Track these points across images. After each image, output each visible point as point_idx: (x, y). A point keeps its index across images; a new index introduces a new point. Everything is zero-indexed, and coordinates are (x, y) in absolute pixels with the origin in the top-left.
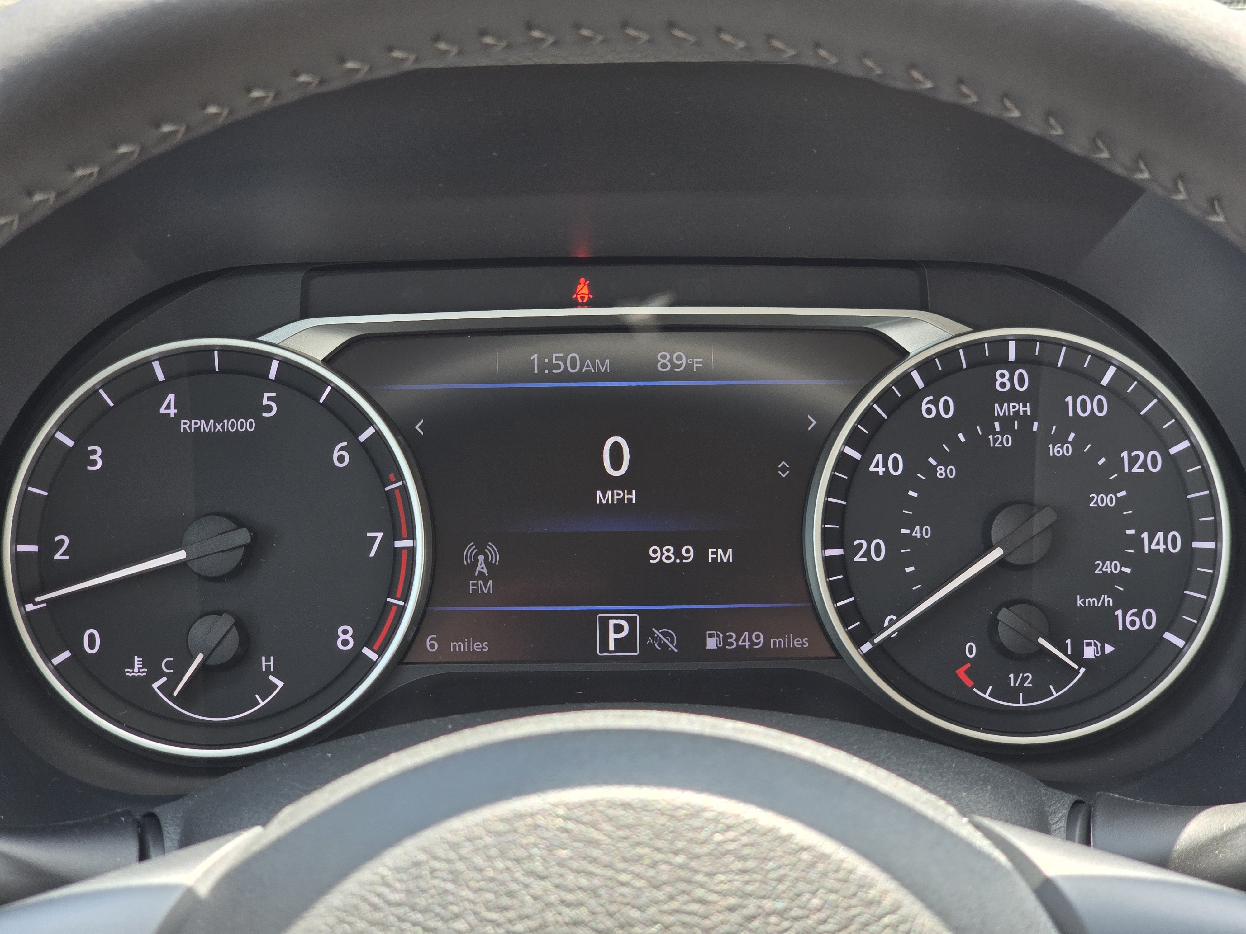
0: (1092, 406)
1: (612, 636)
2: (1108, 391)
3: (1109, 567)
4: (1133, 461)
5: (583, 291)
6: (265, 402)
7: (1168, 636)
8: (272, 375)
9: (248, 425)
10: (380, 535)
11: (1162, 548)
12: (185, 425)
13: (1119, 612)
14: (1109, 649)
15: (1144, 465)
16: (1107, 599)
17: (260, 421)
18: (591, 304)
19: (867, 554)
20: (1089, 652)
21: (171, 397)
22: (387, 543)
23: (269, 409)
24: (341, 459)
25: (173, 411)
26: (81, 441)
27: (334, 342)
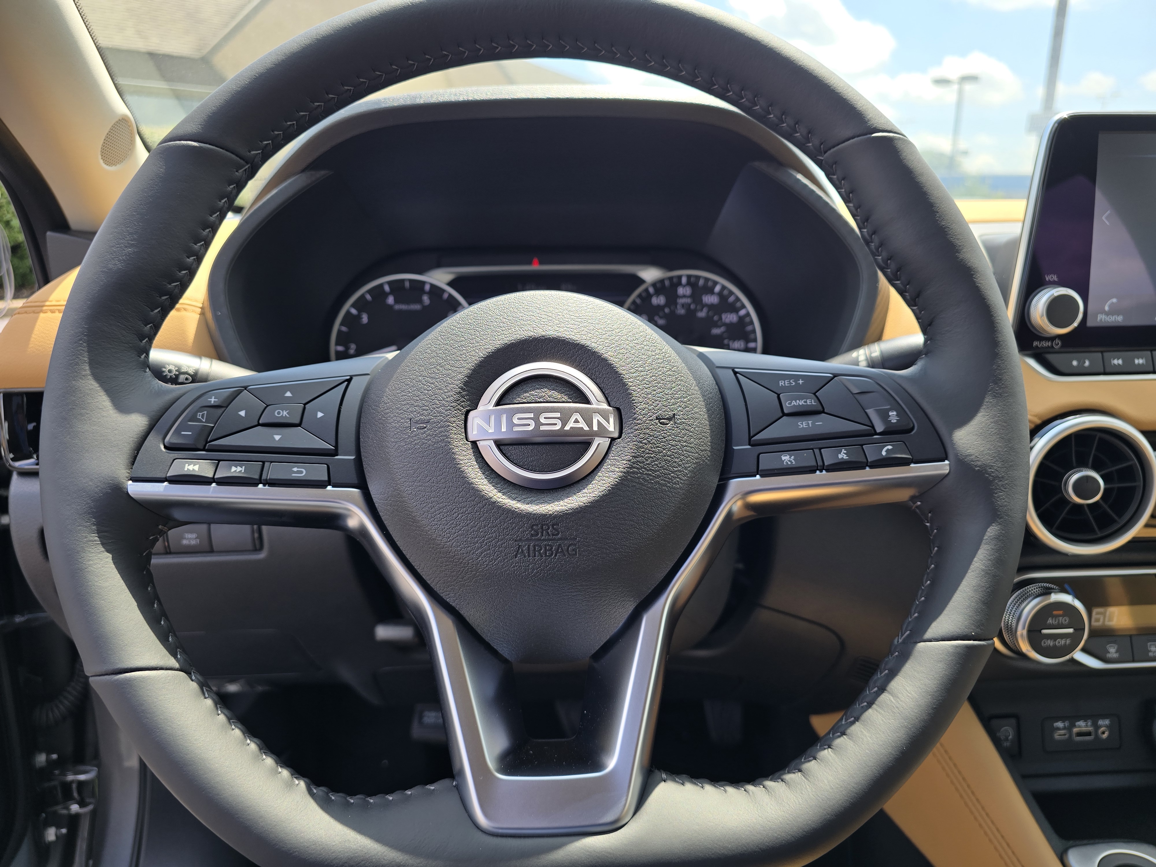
0: (712, 299)
2: (718, 293)
4: (727, 318)
5: (536, 260)
6: (424, 299)
8: (427, 289)
12: (396, 307)
15: (730, 319)
21: (391, 297)
23: (426, 301)
25: (392, 302)
26: (359, 311)
27: (450, 277)
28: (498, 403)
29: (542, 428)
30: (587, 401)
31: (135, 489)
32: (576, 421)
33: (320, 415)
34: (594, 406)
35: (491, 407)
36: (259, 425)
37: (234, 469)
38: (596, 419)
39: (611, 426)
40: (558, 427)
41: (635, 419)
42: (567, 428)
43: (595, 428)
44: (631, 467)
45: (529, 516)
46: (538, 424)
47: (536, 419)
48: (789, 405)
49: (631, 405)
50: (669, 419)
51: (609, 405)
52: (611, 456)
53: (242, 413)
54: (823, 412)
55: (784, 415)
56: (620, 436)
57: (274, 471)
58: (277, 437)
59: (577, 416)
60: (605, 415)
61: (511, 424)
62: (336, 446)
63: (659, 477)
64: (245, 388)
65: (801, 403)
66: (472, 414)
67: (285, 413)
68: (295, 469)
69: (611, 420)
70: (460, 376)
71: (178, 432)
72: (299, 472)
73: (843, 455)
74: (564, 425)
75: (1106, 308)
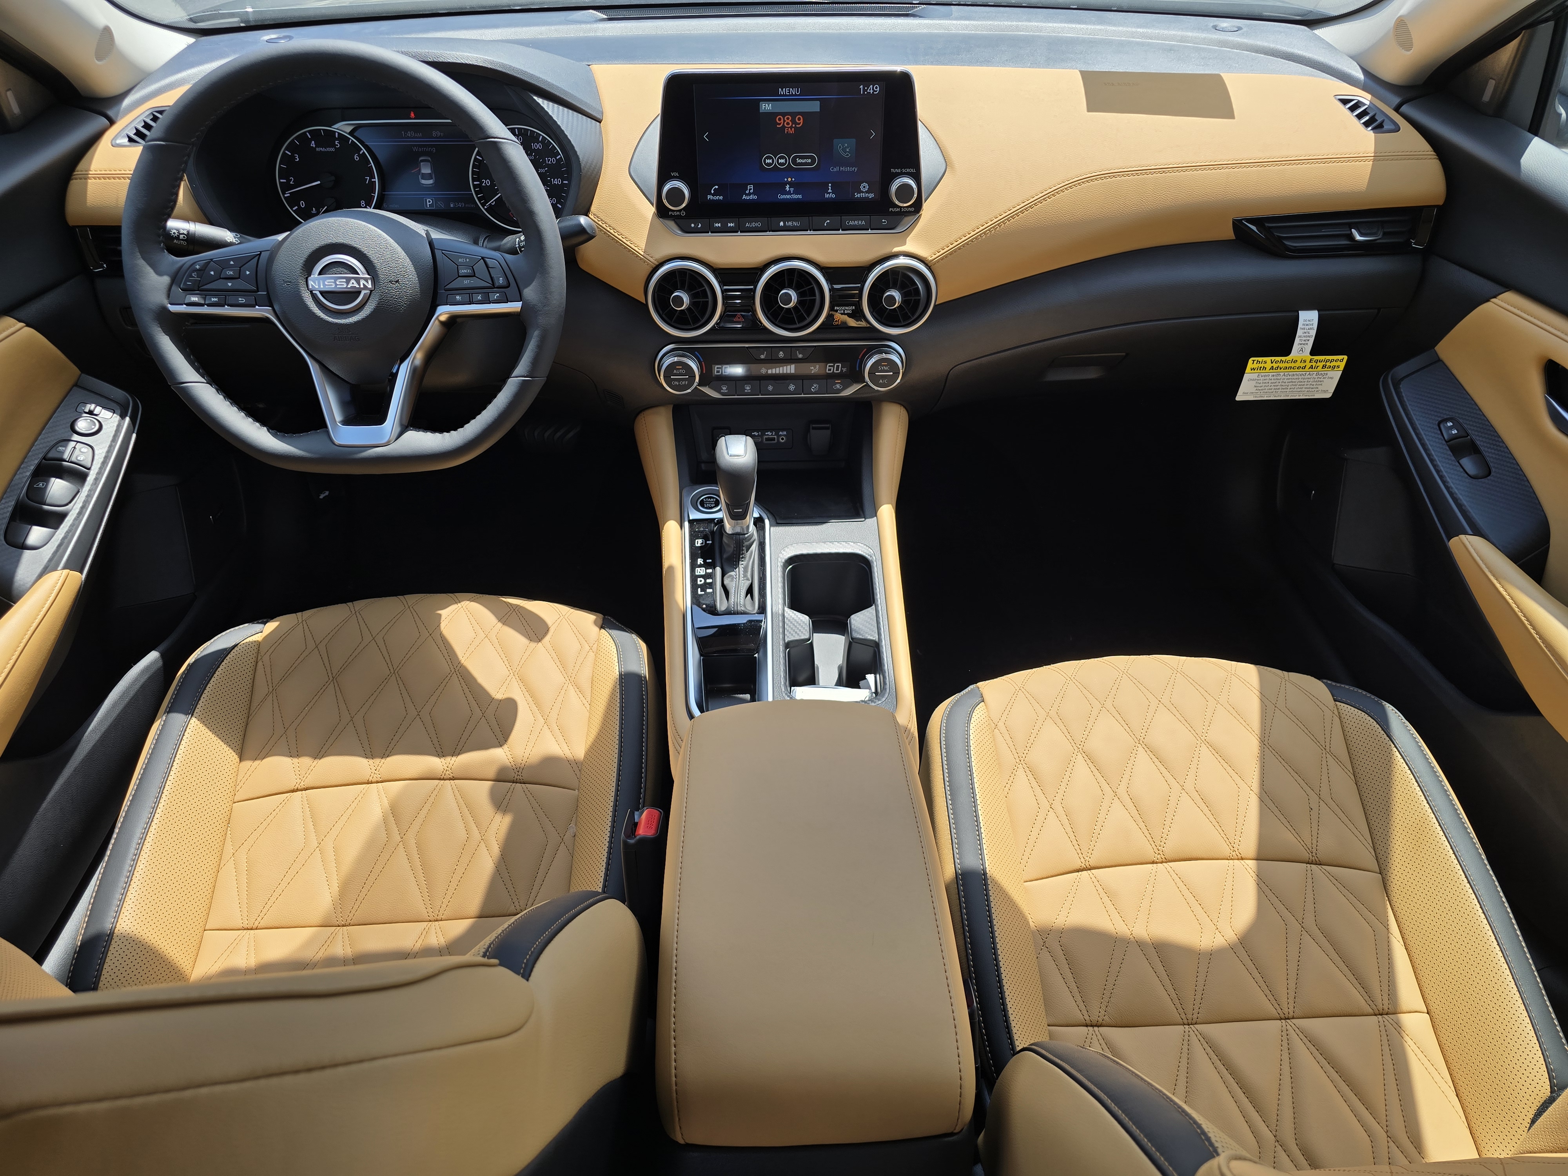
0: (538, 146)
1: (428, 203)
2: (541, 142)
4: (549, 160)
5: (412, 115)
7: (558, 205)
8: (337, 136)
9: (333, 150)
12: (317, 149)
15: (551, 162)
17: (335, 148)
18: (414, 119)
19: (485, 183)
21: (313, 142)
23: (337, 145)
24: (357, 158)
25: (314, 146)
26: (293, 153)
27: (351, 128)
28: (320, 274)
30: (359, 274)
31: (173, 308)
32: (353, 283)
33: (248, 273)
34: (361, 276)
35: (316, 276)
36: (221, 278)
37: (213, 299)
38: (362, 282)
39: (370, 286)
40: (345, 286)
41: (380, 282)
43: (362, 286)
44: (378, 304)
45: (336, 324)
47: (335, 283)
48: (463, 271)
49: (377, 275)
50: (396, 282)
51: (369, 275)
52: (371, 297)
53: (212, 273)
54: (474, 276)
55: (459, 276)
57: (231, 300)
58: (230, 284)
59: (353, 281)
60: (366, 280)
61: (324, 285)
62: (257, 288)
63: (392, 308)
64: (212, 260)
65: (466, 271)
66: (309, 278)
67: (231, 273)
68: (240, 299)
69: (370, 282)
70: (304, 261)
71: (185, 284)
72: (242, 300)
73: (479, 298)
74: (347, 285)
75: (712, 192)
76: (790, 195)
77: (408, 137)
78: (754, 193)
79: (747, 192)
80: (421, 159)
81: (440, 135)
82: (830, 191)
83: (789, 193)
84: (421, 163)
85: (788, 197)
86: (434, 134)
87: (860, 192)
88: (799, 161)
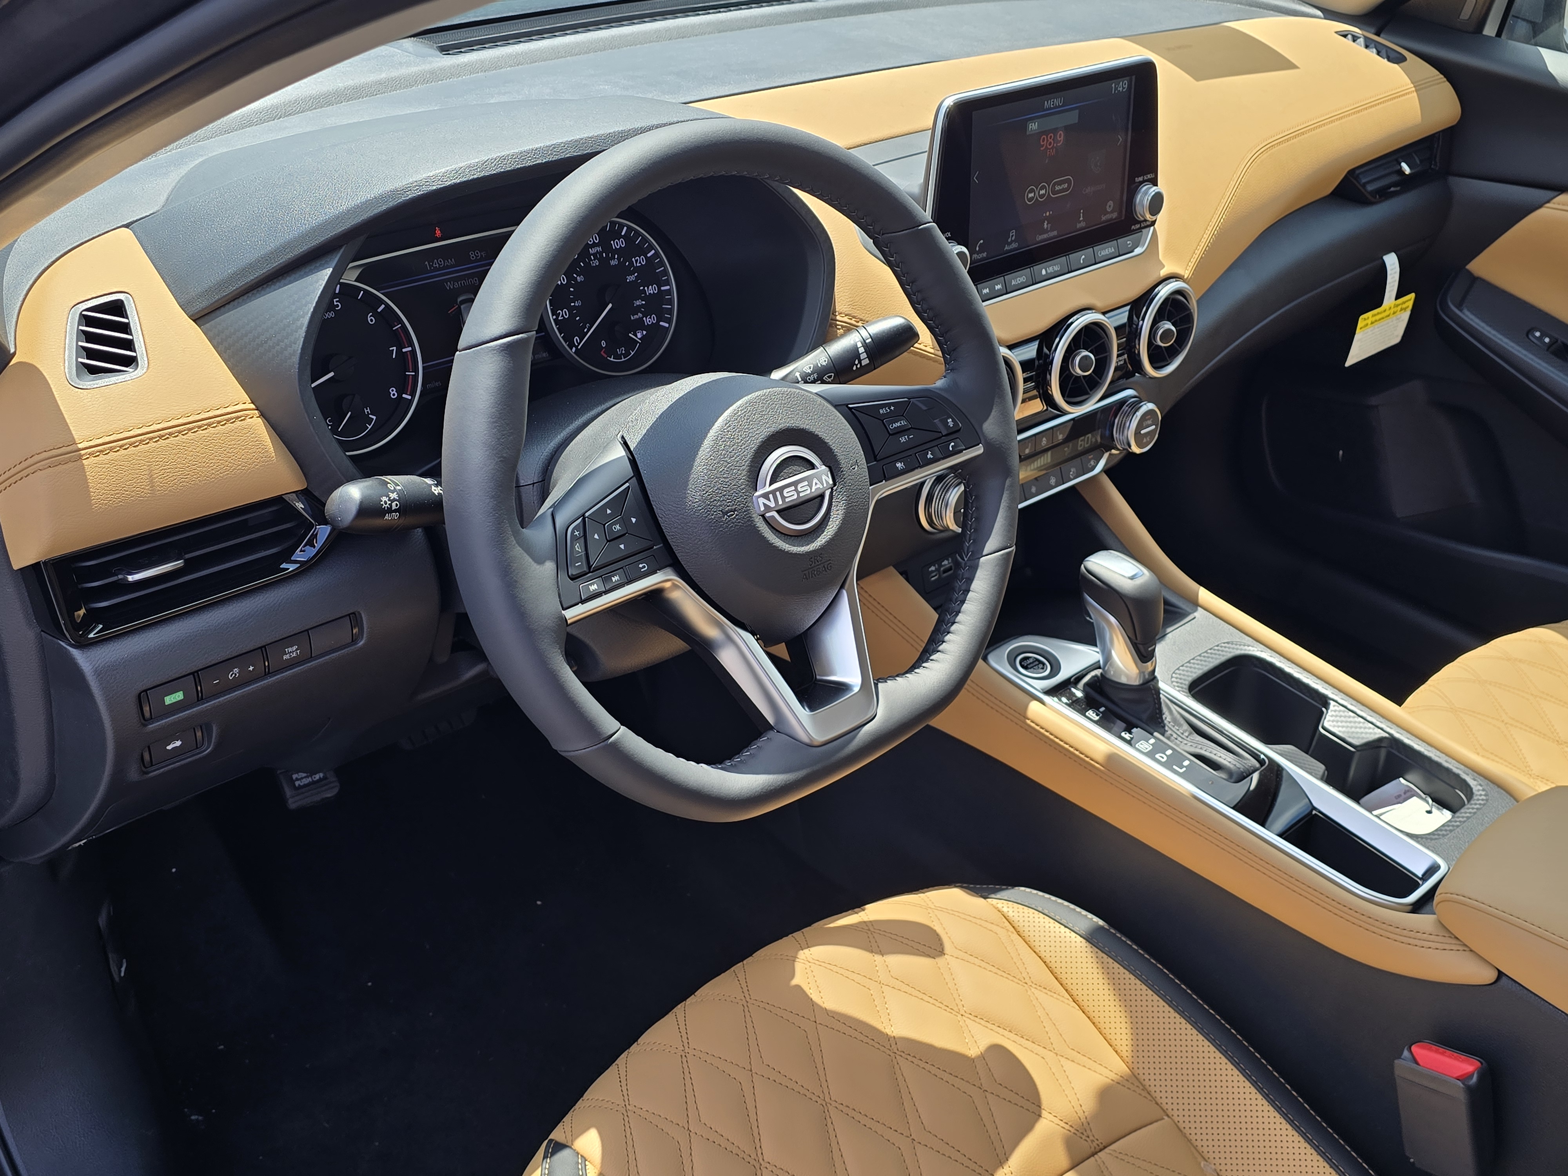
3: (638, 303)
4: (637, 261)
5: (438, 233)
6: (335, 303)
7: (661, 323)
9: (332, 314)
10: (395, 348)
11: (652, 292)
13: (644, 319)
14: (645, 333)
15: (641, 262)
16: (640, 315)
17: (335, 311)
19: (563, 316)
20: (639, 335)
22: (399, 351)
23: (338, 306)
24: (372, 320)
27: (357, 273)
28: (770, 484)
29: (801, 495)
30: (814, 467)
31: (568, 615)
32: (816, 484)
33: (634, 520)
34: (818, 468)
35: (767, 488)
37: (613, 578)
38: (823, 477)
39: (830, 482)
40: (808, 492)
41: (842, 471)
42: (813, 490)
43: (825, 484)
44: (847, 504)
45: (806, 553)
46: (798, 493)
47: (796, 490)
48: (893, 426)
49: (837, 462)
50: (856, 464)
51: (825, 465)
52: (834, 497)
53: (596, 536)
54: (912, 428)
55: (891, 435)
56: (835, 484)
57: (631, 571)
59: (815, 480)
60: (826, 473)
62: (652, 541)
64: (583, 516)
65: (898, 425)
67: (618, 528)
68: (641, 566)
69: (829, 476)
70: (744, 473)
71: (573, 567)
72: (643, 567)
73: (928, 456)
74: (810, 488)
75: (977, 249)
76: (1048, 234)
77: (436, 269)
78: (1015, 241)
79: (1009, 240)
80: (459, 299)
81: (482, 256)
82: (1081, 219)
83: (1046, 231)
84: (462, 307)
85: (1045, 236)
86: (472, 255)
87: (1107, 213)
88: (1057, 188)
